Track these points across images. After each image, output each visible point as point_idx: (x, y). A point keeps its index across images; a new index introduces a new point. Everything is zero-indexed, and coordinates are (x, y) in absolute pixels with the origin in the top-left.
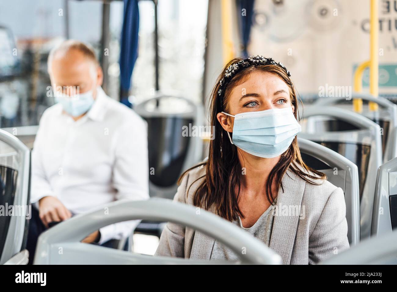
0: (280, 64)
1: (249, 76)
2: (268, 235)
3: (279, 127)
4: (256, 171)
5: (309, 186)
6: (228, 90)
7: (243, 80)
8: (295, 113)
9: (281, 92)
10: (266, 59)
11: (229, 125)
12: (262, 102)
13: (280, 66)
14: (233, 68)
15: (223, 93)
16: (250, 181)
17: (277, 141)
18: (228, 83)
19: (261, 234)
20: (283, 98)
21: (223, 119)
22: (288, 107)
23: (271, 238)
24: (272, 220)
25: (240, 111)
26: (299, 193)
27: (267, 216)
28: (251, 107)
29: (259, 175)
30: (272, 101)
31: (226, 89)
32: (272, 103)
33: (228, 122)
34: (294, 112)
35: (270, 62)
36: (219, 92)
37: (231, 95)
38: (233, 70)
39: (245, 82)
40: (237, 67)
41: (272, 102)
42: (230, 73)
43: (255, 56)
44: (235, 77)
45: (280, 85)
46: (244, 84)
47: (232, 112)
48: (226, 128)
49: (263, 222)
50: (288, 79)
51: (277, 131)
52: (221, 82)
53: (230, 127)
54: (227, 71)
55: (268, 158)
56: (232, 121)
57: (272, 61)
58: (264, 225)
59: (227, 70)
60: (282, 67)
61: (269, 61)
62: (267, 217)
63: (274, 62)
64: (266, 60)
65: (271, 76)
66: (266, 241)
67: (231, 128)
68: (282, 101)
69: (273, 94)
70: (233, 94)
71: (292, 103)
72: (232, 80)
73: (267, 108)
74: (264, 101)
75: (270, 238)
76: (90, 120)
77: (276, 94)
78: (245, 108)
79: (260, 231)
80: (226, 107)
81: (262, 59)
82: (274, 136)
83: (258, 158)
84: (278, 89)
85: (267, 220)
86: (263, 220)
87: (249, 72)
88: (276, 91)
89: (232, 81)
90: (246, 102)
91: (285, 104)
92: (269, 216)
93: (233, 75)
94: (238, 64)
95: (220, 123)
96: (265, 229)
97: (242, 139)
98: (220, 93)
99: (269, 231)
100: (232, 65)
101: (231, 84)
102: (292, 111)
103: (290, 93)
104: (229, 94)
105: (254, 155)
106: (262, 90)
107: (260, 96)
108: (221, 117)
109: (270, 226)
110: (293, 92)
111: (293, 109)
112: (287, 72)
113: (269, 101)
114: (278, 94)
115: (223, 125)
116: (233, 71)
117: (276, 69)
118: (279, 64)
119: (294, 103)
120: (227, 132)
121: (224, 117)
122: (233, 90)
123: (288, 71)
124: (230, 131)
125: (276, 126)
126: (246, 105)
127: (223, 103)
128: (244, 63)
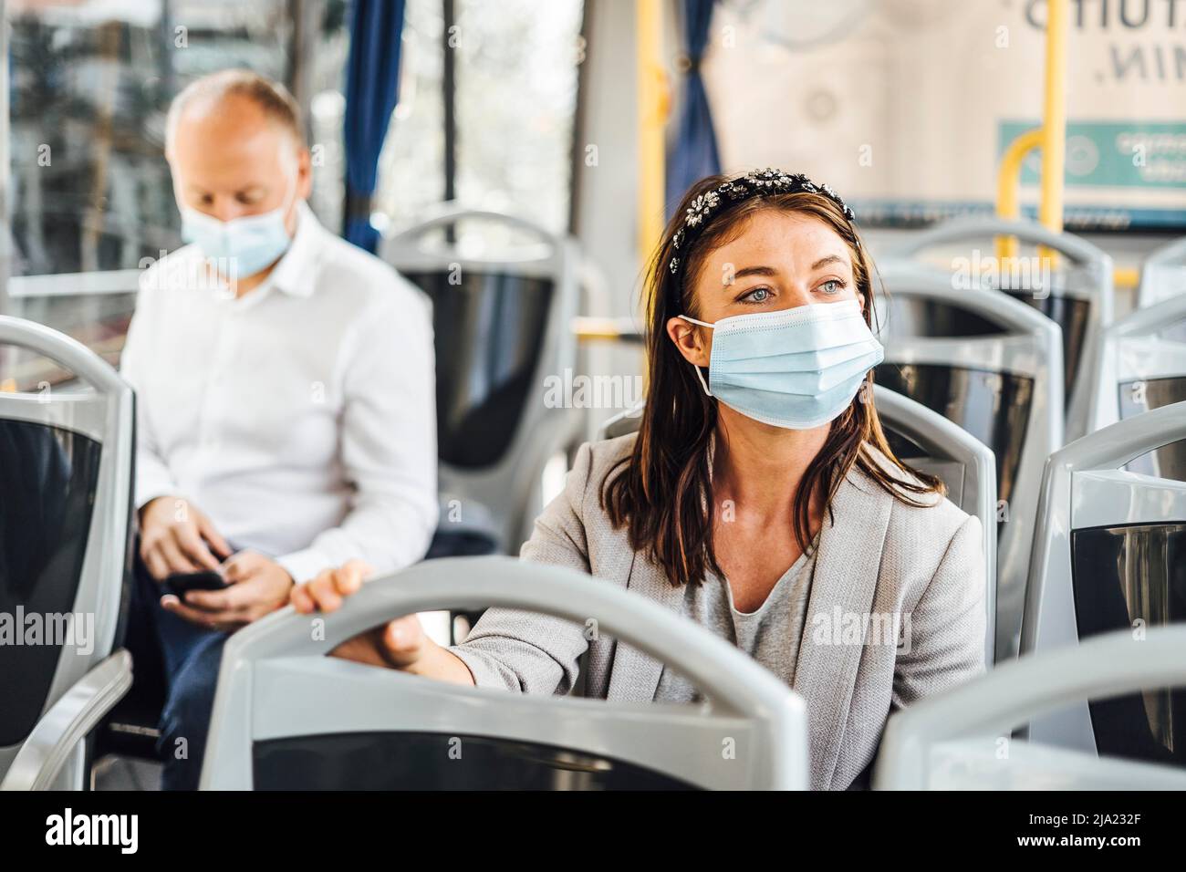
0: (826, 189)
1: (748, 223)
2: (796, 629)
3: (826, 349)
4: (768, 462)
5: (901, 510)
6: (696, 260)
7: (733, 234)
8: (866, 314)
9: (831, 261)
10: (789, 176)
11: (699, 350)
12: (783, 290)
13: (826, 195)
14: (707, 202)
15: (682, 268)
16: (749, 488)
17: (822, 386)
18: (696, 241)
19: (777, 627)
20: (836, 279)
21: (683, 333)
22: (850, 299)
23: (804, 637)
24: (806, 592)
25: (729, 313)
26: (875, 526)
27: (794, 579)
28: (754, 303)
29: (776, 472)
30: (808, 284)
31: (688, 256)
32: (809, 289)
33: (697, 341)
34: (863, 309)
35: (801, 187)
36: (671, 265)
37: (702, 273)
38: (707, 209)
39: (737, 237)
40: (716, 199)
41: (807, 287)
42: (700, 216)
43: (762, 171)
44: (712, 227)
45: (828, 242)
46: (733, 243)
47: (705, 316)
48: (691, 356)
49: (783, 596)
50: (848, 227)
51: (823, 361)
52: (675, 238)
53: (701, 352)
54: (689, 211)
55: (800, 431)
56: (706, 338)
57: (806, 181)
58: (786, 604)
59: (691, 207)
60: (831, 198)
61: (798, 182)
62: (793, 585)
63: (809, 185)
64: (791, 180)
65: (805, 222)
66: (791, 643)
67: (704, 356)
68: (834, 285)
69: (810, 266)
70: (708, 268)
71: (860, 288)
72: (705, 233)
73: (797, 303)
74: (788, 286)
75: (801, 637)
76: (278, 292)
77: (816, 266)
78: (740, 306)
79: (775, 617)
80: (690, 304)
81: (779, 178)
82: (814, 373)
83: (774, 431)
84: (823, 254)
85: (794, 590)
86: (784, 590)
87: (748, 214)
88: (817, 259)
89: (705, 236)
90: (742, 290)
91: (841, 292)
92: (798, 580)
93: (707, 220)
94: (717, 191)
95: (676, 344)
96: (788, 613)
97: (733, 383)
98: (674, 268)
99: (799, 619)
100: (703, 193)
101: (702, 243)
102: (860, 309)
103: (853, 261)
104: (697, 269)
105: (765, 422)
106: (780, 259)
107: (778, 274)
108: (676, 328)
109: (801, 605)
110: (861, 259)
111: (860, 302)
112: (844, 210)
113: (801, 285)
114: (823, 266)
115: (684, 350)
116: (707, 211)
117: (816, 204)
118: (822, 189)
119: (864, 287)
120: (693, 366)
121: (685, 327)
122: (707, 260)
123: (845, 208)
124: (702, 363)
125: (818, 348)
126: (741, 298)
127: (682, 293)
128: (735, 190)
